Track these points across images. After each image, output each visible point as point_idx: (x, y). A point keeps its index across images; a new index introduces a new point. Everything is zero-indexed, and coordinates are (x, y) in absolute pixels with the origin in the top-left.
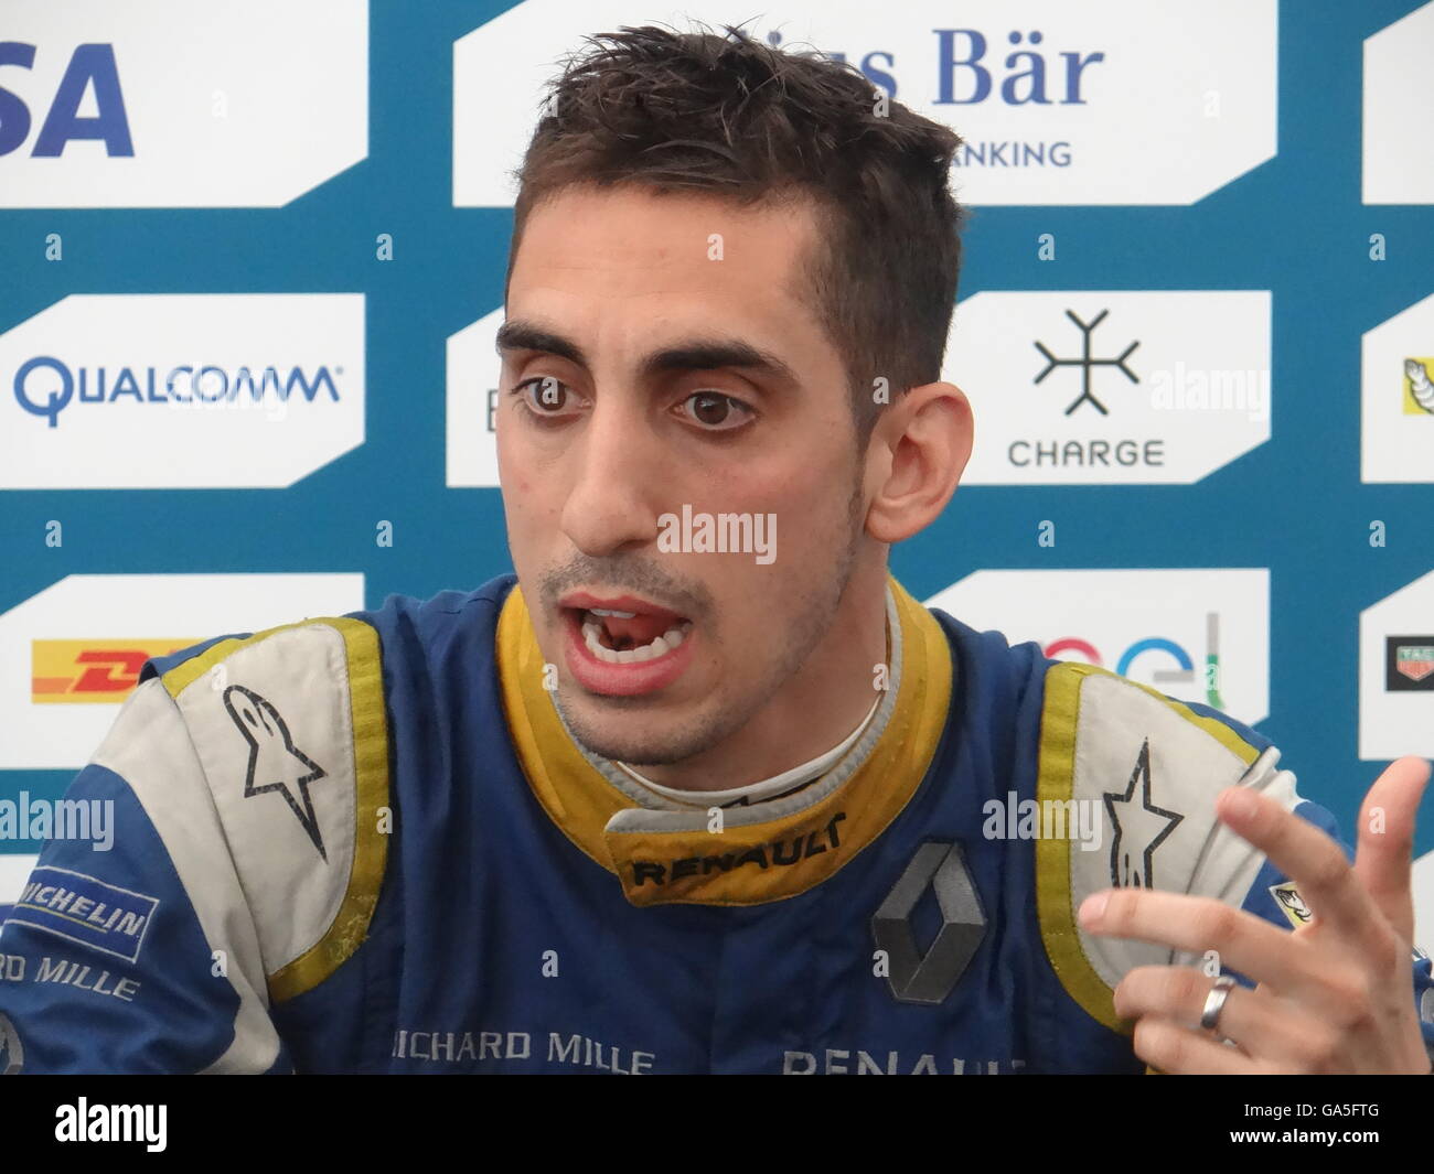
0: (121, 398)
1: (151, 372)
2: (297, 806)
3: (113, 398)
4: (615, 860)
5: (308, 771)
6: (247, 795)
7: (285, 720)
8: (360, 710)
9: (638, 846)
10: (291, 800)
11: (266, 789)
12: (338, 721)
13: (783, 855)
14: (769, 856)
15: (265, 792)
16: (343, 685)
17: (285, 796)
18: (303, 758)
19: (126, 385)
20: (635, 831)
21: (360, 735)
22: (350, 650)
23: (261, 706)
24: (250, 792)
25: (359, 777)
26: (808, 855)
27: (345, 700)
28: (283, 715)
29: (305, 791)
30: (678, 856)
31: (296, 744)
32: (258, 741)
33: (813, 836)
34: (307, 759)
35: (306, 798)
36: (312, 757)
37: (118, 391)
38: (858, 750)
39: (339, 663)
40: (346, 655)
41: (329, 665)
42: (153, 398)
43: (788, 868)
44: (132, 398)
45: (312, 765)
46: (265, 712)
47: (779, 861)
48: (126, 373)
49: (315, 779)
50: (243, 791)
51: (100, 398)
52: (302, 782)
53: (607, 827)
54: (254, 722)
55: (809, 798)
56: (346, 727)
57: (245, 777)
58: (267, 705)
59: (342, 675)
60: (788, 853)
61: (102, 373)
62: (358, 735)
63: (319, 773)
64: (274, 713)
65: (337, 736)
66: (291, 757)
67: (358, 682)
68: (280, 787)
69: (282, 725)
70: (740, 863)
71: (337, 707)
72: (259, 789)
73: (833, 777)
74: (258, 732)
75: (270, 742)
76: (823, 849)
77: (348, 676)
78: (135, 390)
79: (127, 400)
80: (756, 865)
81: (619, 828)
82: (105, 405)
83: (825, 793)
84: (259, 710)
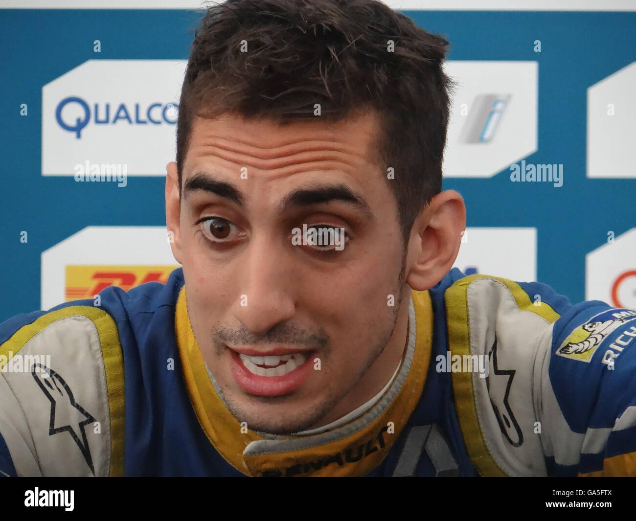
0: (119, 122)
1: (137, 107)
2: (79, 440)
3: (115, 122)
4: (250, 471)
5: (85, 419)
6: (51, 433)
7: (68, 385)
8: (111, 379)
9: (265, 462)
10: (75, 436)
11: (61, 430)
12: (99, 386)
13: (352, 457)
14: (344, 458)
15: (61, 432)
16: (100, 363)
17: (71, 434)
18: (81, 410)
19: (122, 114)
20: (262, 454)
21: (112, 395)
22: (102, 338)
23: (54, 377)
24: (52, 432)
25: (112, 422)
26: (367, 454)
27: (102, 372)
28: (68, 382)
29: (82, 430)
30: (289, 465)
31: (77, 401)
32: (55, 400)
33: (370, 443)
34: (83, 410)
35: (84, 435)
36: (86, 409)
37: (117, 117)
38: (393, 389)
39: (96, 347)
40: (100, 342)
41: (90, 347)
42: (139, 122)
43: (356, 463)
44: (125, 122)
45: (87, 414)
46: (57, 380)
47: (350, 460)
48: (122, 107)
49: (89, 423)
50: (48, 431)
51: (106, 121)
52: (82, 425)
53: (244, 452)
54: (51, 387)
55: (365, 421)
56: (104, 391)
57: (49, 423)
58: (57, 376)
59: (99, 355)
60: (355, 455)
61: (108, 107)
62: (112, 396)
63: (91, 420)
64: (62, 381)
65: (100, 395)
66: (75, 409)
67: (108, 360)
68: (69, 428)
69: (67, 389)
70: (326, 464)
71: (98, 377)
72: (57, 429)
73: (379, 407)
74: (54, 393)
75: (61, 399)
76: (376, 449)
77: (102, 355)
78: (127, 117)
79: (122, 123)
80: (336, 464)
81: (252, 453)
82: (109, 127)
83: (375, 417)
84: (53, 379)
